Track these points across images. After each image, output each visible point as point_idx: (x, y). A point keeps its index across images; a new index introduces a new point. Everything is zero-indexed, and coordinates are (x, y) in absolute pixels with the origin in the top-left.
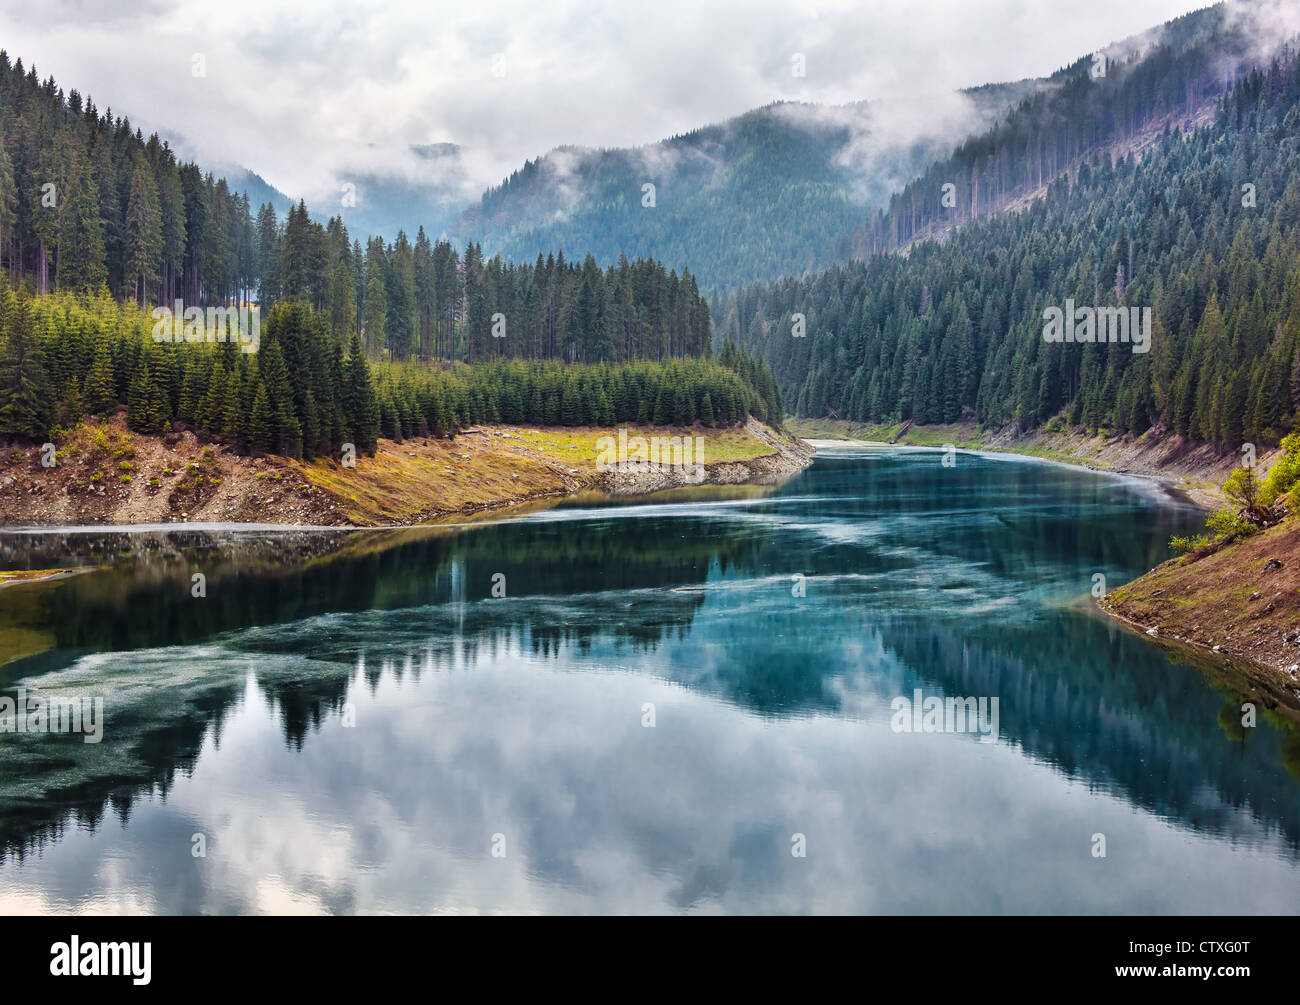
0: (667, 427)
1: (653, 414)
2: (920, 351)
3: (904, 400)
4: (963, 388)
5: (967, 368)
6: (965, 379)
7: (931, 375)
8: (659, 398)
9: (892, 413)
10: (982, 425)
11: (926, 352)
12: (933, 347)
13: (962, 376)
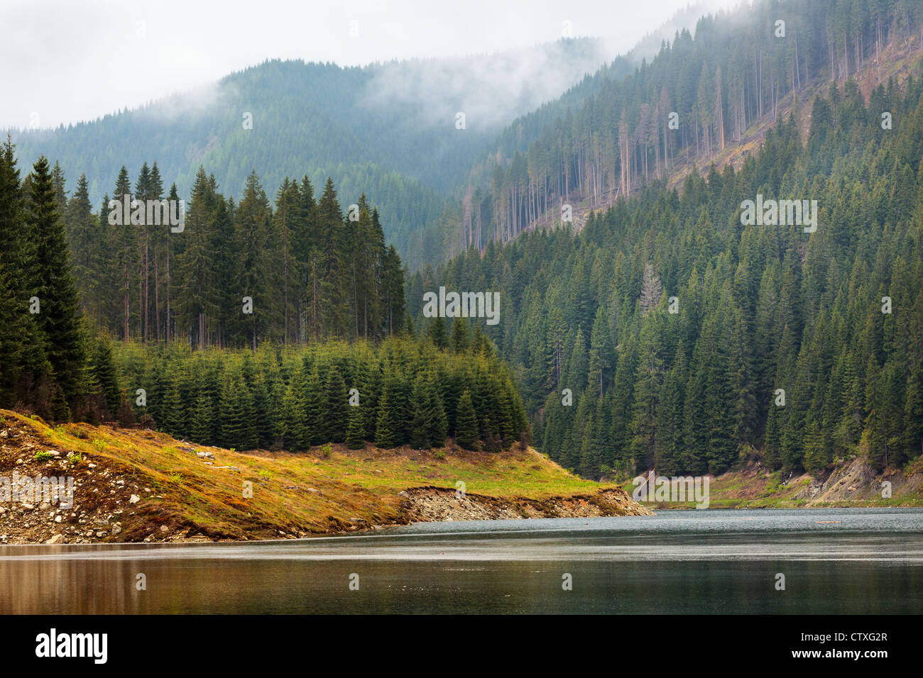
0: (402, 450)
1: (374, 428)
2: (660, 362)
3: (637, 439)
4: (738, 416)
5: (743, 384)
6: (742, 400)
7: (682, 397)
8: (383, 398)
9: (617, 462)
10: (779, 473)
11: (669, 363)
12: (680, 355)
13: (736, 396)
